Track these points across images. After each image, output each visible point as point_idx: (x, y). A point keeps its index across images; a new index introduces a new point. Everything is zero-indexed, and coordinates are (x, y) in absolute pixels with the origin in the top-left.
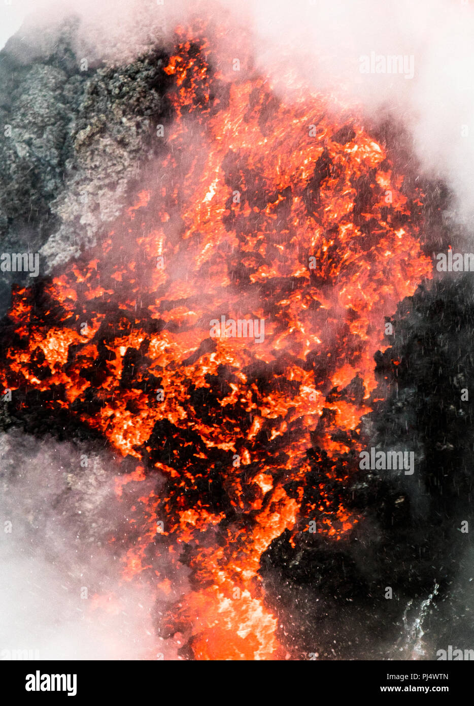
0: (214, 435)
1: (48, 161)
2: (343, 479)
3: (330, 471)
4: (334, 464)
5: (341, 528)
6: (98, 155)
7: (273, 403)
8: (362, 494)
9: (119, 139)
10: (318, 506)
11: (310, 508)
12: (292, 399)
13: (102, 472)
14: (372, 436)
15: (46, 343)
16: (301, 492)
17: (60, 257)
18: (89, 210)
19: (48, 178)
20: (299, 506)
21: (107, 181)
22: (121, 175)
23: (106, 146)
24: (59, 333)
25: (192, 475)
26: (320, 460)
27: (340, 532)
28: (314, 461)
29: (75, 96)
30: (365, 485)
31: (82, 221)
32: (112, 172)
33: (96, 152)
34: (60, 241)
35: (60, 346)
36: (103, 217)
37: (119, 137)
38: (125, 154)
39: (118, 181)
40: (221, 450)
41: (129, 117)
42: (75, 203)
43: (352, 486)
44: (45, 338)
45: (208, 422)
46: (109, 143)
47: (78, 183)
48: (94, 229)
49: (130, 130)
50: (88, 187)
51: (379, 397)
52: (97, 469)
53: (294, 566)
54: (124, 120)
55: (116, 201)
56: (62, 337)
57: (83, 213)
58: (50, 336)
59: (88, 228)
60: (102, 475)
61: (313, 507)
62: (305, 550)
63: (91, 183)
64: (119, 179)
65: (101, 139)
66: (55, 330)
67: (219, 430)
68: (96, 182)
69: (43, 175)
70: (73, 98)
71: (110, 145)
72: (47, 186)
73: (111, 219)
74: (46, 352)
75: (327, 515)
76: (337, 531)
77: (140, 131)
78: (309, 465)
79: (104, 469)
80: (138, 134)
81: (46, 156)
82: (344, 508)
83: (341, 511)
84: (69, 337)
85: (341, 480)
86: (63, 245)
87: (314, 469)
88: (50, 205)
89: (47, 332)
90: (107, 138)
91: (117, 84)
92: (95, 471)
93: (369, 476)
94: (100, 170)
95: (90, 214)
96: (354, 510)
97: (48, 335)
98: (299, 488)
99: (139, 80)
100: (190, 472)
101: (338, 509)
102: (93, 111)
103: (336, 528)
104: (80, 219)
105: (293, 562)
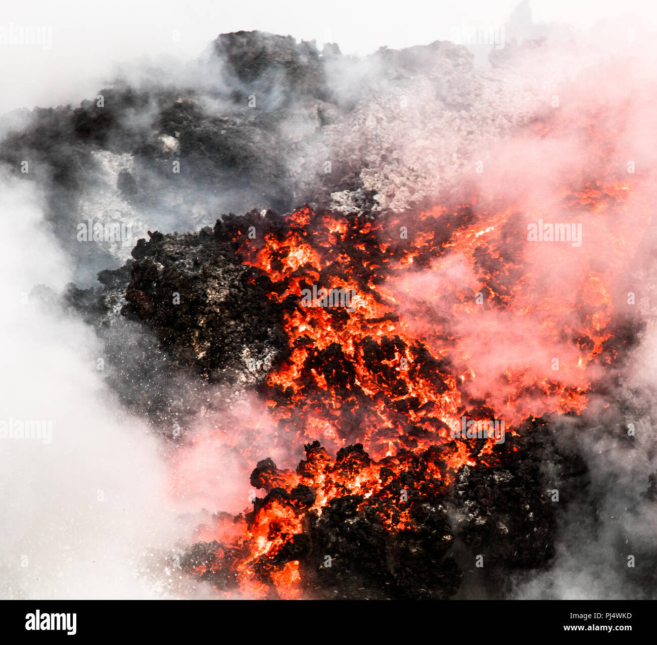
0: (365, 379)
1: (382, 141)
2: (422, 494)
3: (418, 482)
4: (424, 479)
5: (397, 524)
6: (420, 163)
7: (421, 386)
8: (427, 514)
9: (442, 164)
10: (393, 498)
11: (387, 495)
12: (435, 394)
13: (270, 364)
14: (462, 483)
15: (295, 250)
16: (389, 481)
17: (344, 208)
18: (386, 194)
19: (374, 152)
20: (381, 488)
21: (412, 185)
22: (424, 188)
23: (430, 162)
24: (308, 251)
25: (336, 394)
26: (418, 470)
27: (394, 526)
28: (413, 468)
29: (432, 115)
30: (433, 510)
31: (376, 197)
32: (421, 182)
33: (420, 161)
34: (350, 198)
35: (302, 259)
36: (392, 206)
37: (443, 163)
38: (438, 177)
39: (419, 190)
40: (363, 392)
41: (460, 156)
42: (380, 182)
43: (425, 503)
44: (297, 246)
45: (368, 367)
46: (433, 161)
47: (392, 171)
48: (379, 209)
49: (453, 164)
50: (397, 178)
51: (486, 462)
52: (268, 359)
53: (348, 523)
54: (455, 155)
55: (408, 201)
56: (308, 254)
57: (381, 193)
58: (301, 248)
59: (376, 205)
60: (267, 366)
61: (390, 496)
62: (362, 519)
63: (401, 178)
64: (420, 190)
65: (431, 155)
66: (307, 247)
67: (371, 377)
68: (404, 179)
69: (372, 148)
70: (429, 115)
71: (433, 164)
72: (370, 156)
73: (396, 210)
74: (291, 254)
75: (394, 509)
76: (392, 524)
77: (459, 170)
78: (409, 468)
79: (271, 363)
80: (456, 171)
81: (383, 137)
82: (409, 513)
83: (405, 513)
84: (313, 258)
85: (420, 493)
86: (349, 202)
87: (409, 472)
88: (363, 170)
89: (301, 244)
90: (435, 157)
91: (468, 129)
92: (265, 359)
93: (440, 506)
94: (413, 174)
95: (384, 196)
96: (414, 519)
97: (301, 246)
98: (391, 477)
99: (485, 137)
100: (336, 391)
101: (405, 510)
102: (439, 133)
103: (393, 521)
104: (375, 194)
105: (350, 520)
